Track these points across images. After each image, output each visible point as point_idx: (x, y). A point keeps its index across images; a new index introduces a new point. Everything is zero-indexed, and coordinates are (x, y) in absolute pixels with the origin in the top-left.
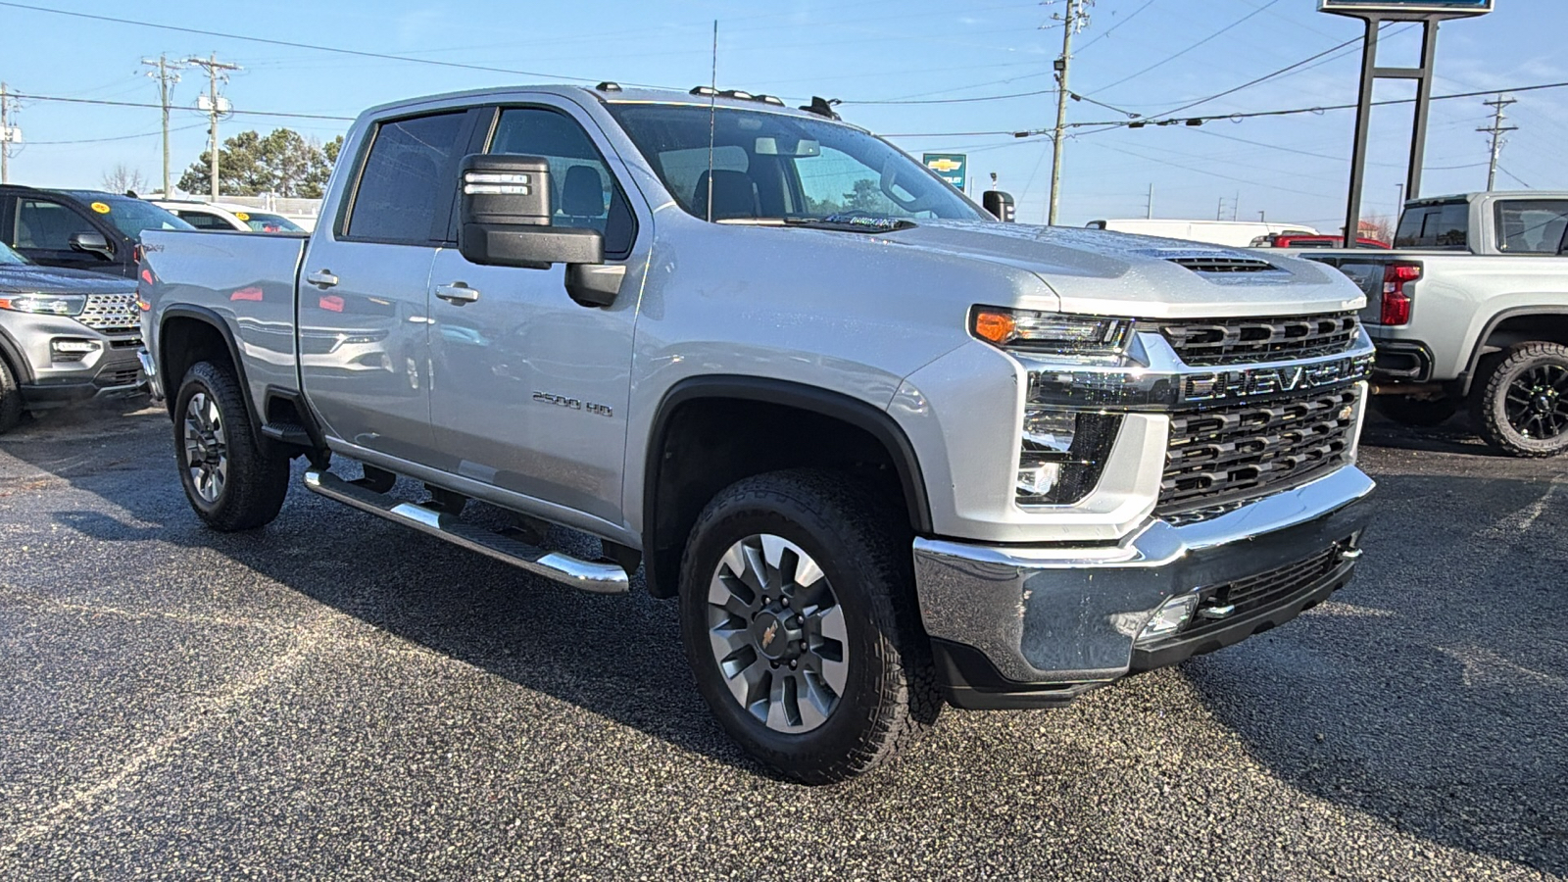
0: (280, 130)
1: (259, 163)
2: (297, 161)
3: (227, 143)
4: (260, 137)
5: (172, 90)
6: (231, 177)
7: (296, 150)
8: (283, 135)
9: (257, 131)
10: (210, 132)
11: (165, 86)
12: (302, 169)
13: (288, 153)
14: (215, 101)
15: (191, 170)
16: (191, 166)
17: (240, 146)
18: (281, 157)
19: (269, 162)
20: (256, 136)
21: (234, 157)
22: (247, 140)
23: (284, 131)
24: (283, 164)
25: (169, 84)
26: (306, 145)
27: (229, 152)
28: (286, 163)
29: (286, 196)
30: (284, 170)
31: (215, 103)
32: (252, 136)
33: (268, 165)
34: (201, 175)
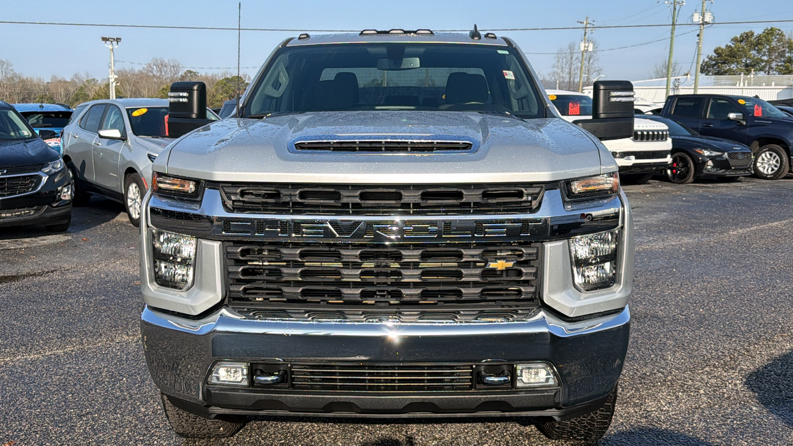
0: (769, 28)
1: (753, 52)
2: (779, 49)
3: (732, 40)
4: (756, 34)
5: (679, 11)
6: (733, 63)
7: (779, 41)
8: (771, 32)
9: (753, 31)
10: (698, 35)
11: (675, 9)
12: (782, 54)
13: (774, 44)
14: (703, 15)
15: (707, 60)
16: (707, 57)
17: (741, 41)
18: (768, 47)
19: (759, 51)
20: (752, 34)
21: (736, 49)
22: (746, 37)
23: (772, 29)
24: (769, 52)
25: (678, 7)
26: (787, 37)
27: (733, 46)
28: (771, 51)
29: (768, 74)
30: (769, 56)
31: (703, 16)
32: (749, 34)
33: (758, 53)
34: (714, 62)
